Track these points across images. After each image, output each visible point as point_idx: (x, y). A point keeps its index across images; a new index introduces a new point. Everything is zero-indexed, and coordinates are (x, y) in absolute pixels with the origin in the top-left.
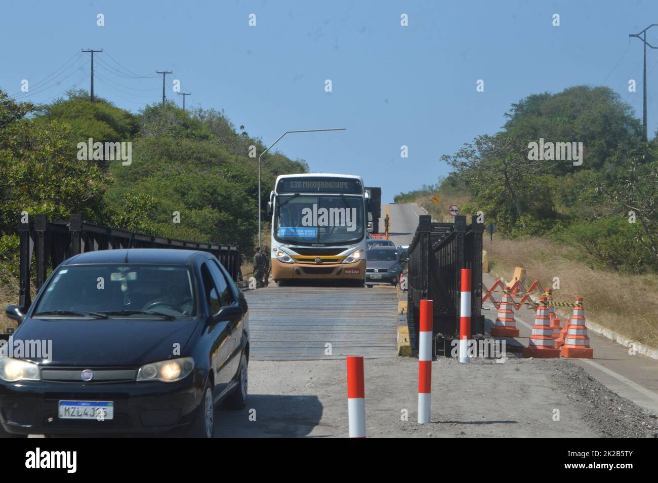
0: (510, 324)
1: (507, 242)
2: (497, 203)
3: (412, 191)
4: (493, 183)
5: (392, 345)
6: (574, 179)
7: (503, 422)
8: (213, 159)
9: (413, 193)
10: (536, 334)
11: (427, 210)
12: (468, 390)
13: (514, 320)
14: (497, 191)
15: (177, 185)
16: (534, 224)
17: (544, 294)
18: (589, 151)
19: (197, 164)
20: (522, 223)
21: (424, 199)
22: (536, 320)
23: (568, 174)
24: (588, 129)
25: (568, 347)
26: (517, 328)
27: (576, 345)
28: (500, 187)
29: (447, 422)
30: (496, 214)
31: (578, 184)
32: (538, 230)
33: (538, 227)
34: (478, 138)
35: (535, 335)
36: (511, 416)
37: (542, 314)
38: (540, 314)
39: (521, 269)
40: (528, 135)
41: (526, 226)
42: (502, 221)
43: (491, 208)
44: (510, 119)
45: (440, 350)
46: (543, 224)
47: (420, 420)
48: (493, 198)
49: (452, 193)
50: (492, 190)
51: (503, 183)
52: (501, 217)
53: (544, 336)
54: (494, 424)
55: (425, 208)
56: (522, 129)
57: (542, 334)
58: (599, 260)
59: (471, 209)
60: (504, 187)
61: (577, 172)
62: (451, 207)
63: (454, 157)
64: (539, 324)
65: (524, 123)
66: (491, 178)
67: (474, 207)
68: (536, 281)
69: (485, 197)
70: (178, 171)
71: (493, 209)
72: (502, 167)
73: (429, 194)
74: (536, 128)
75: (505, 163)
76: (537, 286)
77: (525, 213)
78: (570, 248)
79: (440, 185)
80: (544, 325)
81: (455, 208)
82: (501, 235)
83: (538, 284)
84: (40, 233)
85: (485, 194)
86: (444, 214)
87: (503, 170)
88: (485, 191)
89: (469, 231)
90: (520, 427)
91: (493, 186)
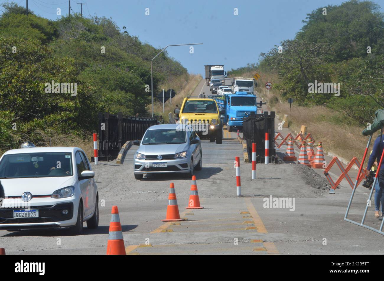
0: (292, 155)
1: (301, 108)
2: (296, 82)
3: (239, 67)
4: (293, 70)
6: (348, 64)
8: (114, 56)
12: (268, 171)
13: (294, 153)
14: (295, 75)
15: (101, 77)
16: (318, 96)
18: (358, 45)
19: (104, 59)
22: (302, 152)
23: (344, 61)
24: (358, 31)
25: (315, 164)
26: (296, 157)
27: (319, 163)
28: (298, 72)
30: (295, 90)
31: (351, 68)
32: (321, 100)
33: (320, 98)
34: (283, 42)
35: (300, 158)
38: (303, 149)
39: (305, 126)
40: (318, 35)
41: (314, 97)
42: (299, 94)
43: (292, 86)
44: (305, 24)
45: (259, 161)
47: (253, 178)
48: (293, 79)
50: (292, 74)
51: (299, 70)
52: (298, 91)
53: (304, 159)
56: (313, 31)
58: (354, 120)
59: (279, 86)
60: (300, 72)
61: (350, 59)
62: (266, 83)
63: (268, 54)
64: (302, 154)
65: (315, 26)
66: (292, 67)
67: (281, 85)
69: (287, 79)
70: (101, 68)
71: (293, 86)
72: (299, 60)
73: (252, 70)
74: (323, 30)
75: (300, 58)
78: (337, 113)
79: (259, 64)
80: (304, 154)
81: (269, 84)
82: (299, 103)
83: (310, 135)
84: (107, 119)
85: (288, 77)
86: (262, 87)
87: (299, 62)
88: (288, 75)
89: (269, 117)
90: (282, 180)
91: (293, 72)
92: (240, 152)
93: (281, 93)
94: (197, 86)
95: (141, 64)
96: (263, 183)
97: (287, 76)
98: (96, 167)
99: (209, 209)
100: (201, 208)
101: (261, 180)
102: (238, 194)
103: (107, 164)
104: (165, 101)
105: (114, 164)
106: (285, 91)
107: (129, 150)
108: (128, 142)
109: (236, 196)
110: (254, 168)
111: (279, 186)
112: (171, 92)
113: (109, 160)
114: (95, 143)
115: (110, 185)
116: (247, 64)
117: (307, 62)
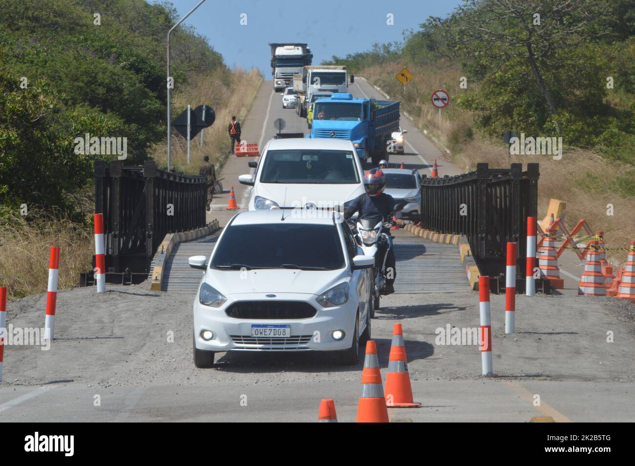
0: (553, 273)
2: (514, 93)
3: (353, 53)
4: (508, 60)
5: (464, 282)
7: (568, 333)
9: (354, 58)
10: (586, 281)
11: (389, 93)
12: (539, 313)
13: (557, 269)
14: (512, 75)
16: (573, 127)
17: (593, 237)
20: (556, 125)
21: (377, 69)
22: (586, 266)
25: (622, 296)
27: (631, 294)
28: (519, 68)
29: (527, 333)
30: (513, 110)
32: (580, 137)
33: (579, 131)
35: (584, 283)
36: (574, 330)
37: (593, 259)
38: (591, 259)
39: (559, 202)
41: (562, 129)
42: (522, 121)
43: (505, 101)
45: (502, 288)
46: (588, 126)
47: (507, 331)
48: (508, 85)
49: (429, 61)
50: (506, 72)
51: (523, 61)
52: (519, 114)
53: (595, 283)
54: (562, 335)
55: (383, 88)
57: (593, 281)
59: (473, 101)
60: (524, 68)
62: (435, 93)
64: (589, 270)
66: (506, 54)
67: (477, 99)
68: (581, 221)
69: (494, 83)
71: (508, 101)
72: (524, 35)
75: (528, 30)
76: (584, 226)
77: (559, 110)
80: (595, 272)
81: (441, 95)
83: (584, 224)
84: (116, 179)
85: (495, 78)
86: (420, 102)
87: (525, 41)
88: (495, 73)
89: (524, 177)
90: (581, 336)
91: (507, 66)
92: (455, 265)
93: (476, 118)
94: (255, 97)
95: (128, 40)
96: (535, 344)
97: (493, 77)
98: (101, 298)
99: (439, 408)
100: (417, 407)
101: (527, 335)
102: (485, 371)
103: (129, 292)
104: (193, 135)
105: (144, 292)
106: (487, 113)
107: (176, 257)
108: (169, 237)
109: (480, 376)
110: (511, 307)
111: (577, 352)
112: (204, 112)
113: (126, 281)
114: (100, 240)
115: (148, 344)
116: (373, 46)
117: (545, 39)
